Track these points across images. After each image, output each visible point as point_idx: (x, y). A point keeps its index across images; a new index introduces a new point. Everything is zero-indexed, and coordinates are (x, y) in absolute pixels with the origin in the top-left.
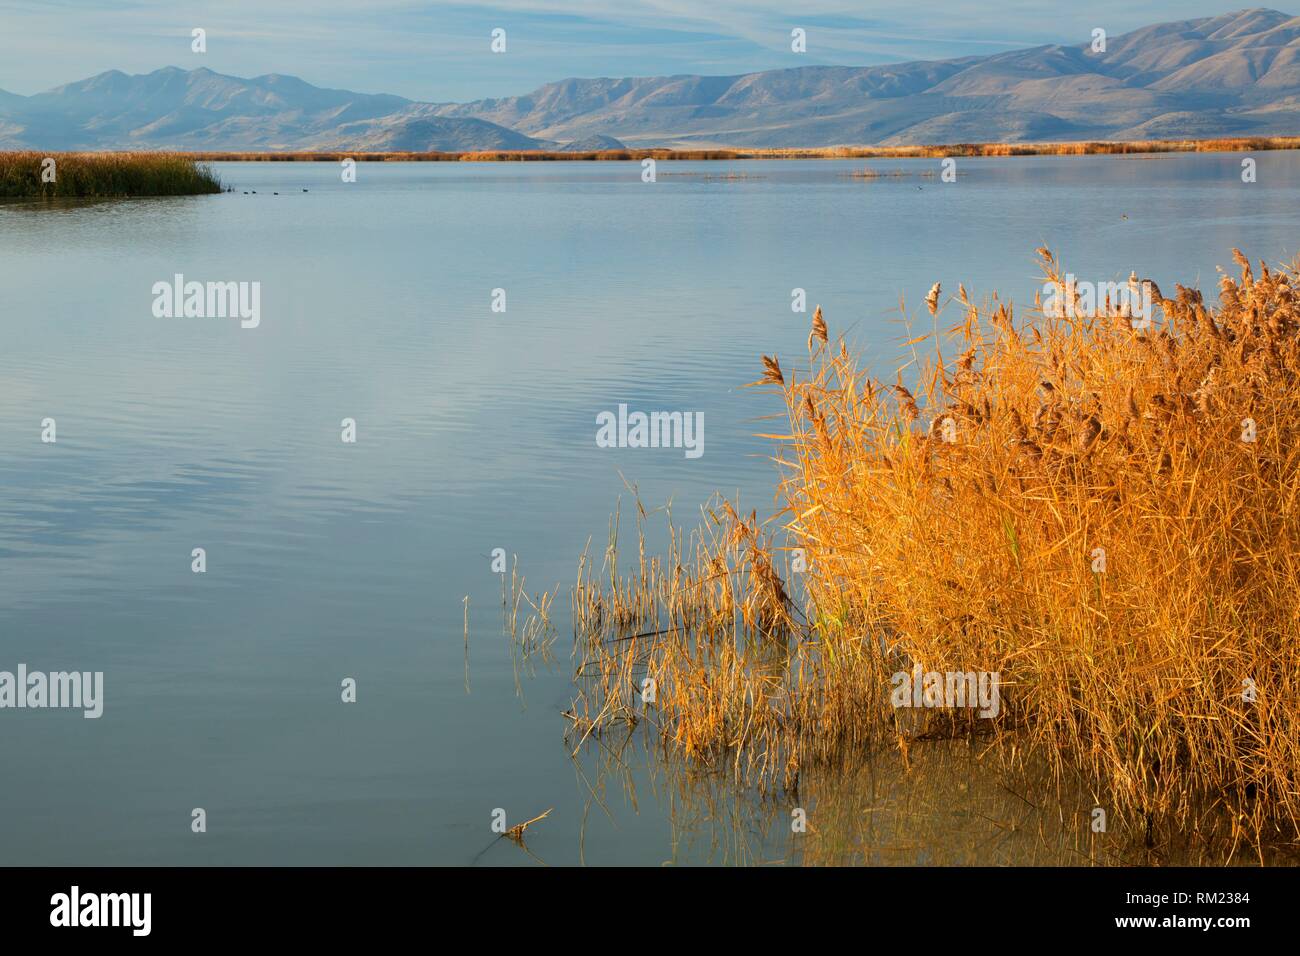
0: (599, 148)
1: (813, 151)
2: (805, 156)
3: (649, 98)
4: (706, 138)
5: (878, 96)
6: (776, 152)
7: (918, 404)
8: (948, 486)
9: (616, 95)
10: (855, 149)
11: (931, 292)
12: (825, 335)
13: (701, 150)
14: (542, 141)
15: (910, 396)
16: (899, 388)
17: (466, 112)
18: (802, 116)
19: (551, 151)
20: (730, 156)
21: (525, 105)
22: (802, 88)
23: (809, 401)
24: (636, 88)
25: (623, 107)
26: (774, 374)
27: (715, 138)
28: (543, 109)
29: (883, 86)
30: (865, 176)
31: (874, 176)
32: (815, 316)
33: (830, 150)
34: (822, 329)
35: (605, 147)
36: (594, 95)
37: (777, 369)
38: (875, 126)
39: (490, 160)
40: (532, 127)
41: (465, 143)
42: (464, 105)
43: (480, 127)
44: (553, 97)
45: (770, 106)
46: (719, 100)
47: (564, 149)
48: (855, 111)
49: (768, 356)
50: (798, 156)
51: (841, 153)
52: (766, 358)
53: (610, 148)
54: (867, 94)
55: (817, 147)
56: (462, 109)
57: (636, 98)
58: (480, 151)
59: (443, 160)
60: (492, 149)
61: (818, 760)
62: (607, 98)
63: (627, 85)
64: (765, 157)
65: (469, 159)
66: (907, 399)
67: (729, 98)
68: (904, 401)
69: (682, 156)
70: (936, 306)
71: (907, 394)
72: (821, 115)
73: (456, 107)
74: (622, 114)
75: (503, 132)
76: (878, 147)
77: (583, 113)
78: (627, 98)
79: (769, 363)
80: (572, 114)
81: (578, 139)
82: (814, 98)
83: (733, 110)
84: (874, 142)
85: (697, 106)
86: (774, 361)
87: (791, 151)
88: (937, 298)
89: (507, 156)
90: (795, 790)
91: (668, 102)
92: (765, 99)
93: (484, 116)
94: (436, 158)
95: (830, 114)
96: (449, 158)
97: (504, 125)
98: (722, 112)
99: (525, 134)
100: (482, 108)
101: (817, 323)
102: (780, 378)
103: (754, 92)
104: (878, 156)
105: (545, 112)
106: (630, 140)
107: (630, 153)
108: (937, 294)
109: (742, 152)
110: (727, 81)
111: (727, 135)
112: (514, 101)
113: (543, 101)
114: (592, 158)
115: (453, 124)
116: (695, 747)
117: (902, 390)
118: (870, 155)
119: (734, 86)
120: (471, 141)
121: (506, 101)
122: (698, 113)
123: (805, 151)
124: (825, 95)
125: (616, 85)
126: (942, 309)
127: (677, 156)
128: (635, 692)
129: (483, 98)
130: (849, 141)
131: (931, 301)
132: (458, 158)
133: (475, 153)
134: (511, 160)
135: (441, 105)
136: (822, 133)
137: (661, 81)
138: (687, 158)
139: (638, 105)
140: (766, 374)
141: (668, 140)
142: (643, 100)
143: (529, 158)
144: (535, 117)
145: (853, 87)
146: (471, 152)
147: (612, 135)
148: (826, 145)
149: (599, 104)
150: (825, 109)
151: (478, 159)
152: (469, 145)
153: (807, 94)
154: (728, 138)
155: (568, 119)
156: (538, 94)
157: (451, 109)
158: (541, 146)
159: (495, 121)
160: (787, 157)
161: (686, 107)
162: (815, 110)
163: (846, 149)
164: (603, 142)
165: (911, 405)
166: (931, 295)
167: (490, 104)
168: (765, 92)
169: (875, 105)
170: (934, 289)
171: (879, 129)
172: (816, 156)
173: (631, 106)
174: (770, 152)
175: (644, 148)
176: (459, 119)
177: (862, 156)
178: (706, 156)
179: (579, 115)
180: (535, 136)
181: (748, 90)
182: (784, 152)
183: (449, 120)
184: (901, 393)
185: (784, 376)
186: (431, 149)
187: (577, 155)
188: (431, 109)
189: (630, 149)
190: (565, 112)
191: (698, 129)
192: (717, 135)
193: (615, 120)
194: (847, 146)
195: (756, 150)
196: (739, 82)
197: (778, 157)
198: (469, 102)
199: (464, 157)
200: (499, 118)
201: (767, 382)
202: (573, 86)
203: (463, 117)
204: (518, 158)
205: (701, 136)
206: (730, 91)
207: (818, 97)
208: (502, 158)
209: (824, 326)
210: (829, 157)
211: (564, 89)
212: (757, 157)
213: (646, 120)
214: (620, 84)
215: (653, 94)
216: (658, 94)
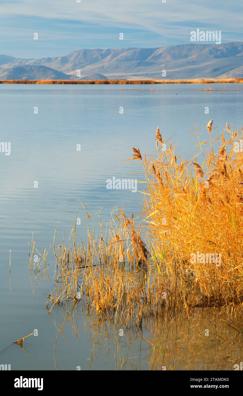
0: (96, 79)
1: (188, 81)
2: (185, 83)
3: (119, 57)
4: (142, 75)
5: (217, 57)
6: (172, 81)
7: (203, 171)
8: (210, 201)
9: (104, 56)
10: (206, 80)
11: (209, 124)
12: (161, 139)
13: (140, 80)
14: (71, 76)
15: (200, 167)
16: (195, 164)
17: (39, 63)
18: (184, 66)
19: (76, 80)
20: (152, 83)
21: (64, 60)
22: (184, 54)
23: (153, 167)
24: (112, 54)
25: (107, 61)
26: (138, 155)
27: (146, 75)
28: (72, 62)
29: (219, 53)
30: (209, 90)
31: (213, 90)
32: (157, 131)
33: (195, 80)
34: (160, 137)
35: (99, 79)
36: (94, 56)
37: (139, 153)
38: (216, 70)
39: (49, 83)
40: (68, 70)
41: (38, 77)
42: (38, 60)
43: (45, 70)
44: (77, 57)
45: (170, 61)
46: (149, 58)
47: (81, 79)
48: (207, 63)
49: (135, 148)
50: (181, 83)
51: (200, 81)
52: (134, 149)
53: (101, 79)
54: (212, 56)
55: (190, 79)
56: (37, 62)
57: (113, 57)
58: (45, 80)
59: (29, 83)
60: (50, 79)
61: (152, 314)
62: (100, 58)
63: (108, 52)
64: (167, 83)
65: (40, 83)
66: (199, 169)
67: (152, 58)
68: (197, 169)
69: (132, 83)
70: (210, 129)
71: (198, 166)
72: (192, 65)
73: (34, 61)
74: (106, 64)
75: (55, 72)
76: (216, 79)
77: (90, 64)
78: (109, 57)
79: (136, 151)
80: (85, 64)
81: (87, 75)
82: (189, 58)
83: (155, 63)
84: (214, 77)
85: (139, 61)
86: (137, 150)
87: (178, 80)
88: (211, 126)
89: (56, 82)
90: (141, 325)
91: (127, 59)
92: (168, 58)
93: (47, 65)
94: (26, 83)
95: (196, 65)
96: (31, 83)
97: (56, 69)
98: (149, 64)
99: (64, 73)
100: (46, 62)
101: (158, 135)
102: (140, 157)
103: (163, 55)
104: (216, 82)
105: (73, 63)
106: (110, 76)
107: (109, 81)
108: (211, 124)
109: (157, 81)
110: (152, 51)
111: (152, 74)
112: (60, 59)
113: (72, 58)
114: (93, 83)
115: (33, 68)
116: (100, 309)
117: (197, 165)
118: (213, 82)
119: (155, 52)
120: (41, 76)
121: (56, 58)
122: (139, 64)
123: (184, 80)
124: (194, 56)
125: (103, 52)
126: (213, 131)
127: (130, 83)
128: (78, 287)
129: (46, 57)
130: (204, 77)
131: (208, 127)
132: (35, 82)
133: (42, 80)
134: (58, 84)
135: (28, 60)
136: (193, 73)
137: (123, 51)
138: (134, 83)
139: (113, 60)
140: (134, 155)
141: (126, 76)
142: (115, 59)
143: (66, 83)
144: (69, 65)
145: (206, 53)
146: (41, 80)
147: (102, 74)
148: (194, 78)
149: (96, 60)
150: (193, 63)
151: (44, 83)
152: (40, 77)
153: (186, 56)
154: (152, 75)
155: (83, 66)
156: (70, 56)
157: (33, 62)
158: (71, 78)
159: (52, 67)
160: (177, 83)
161: (134, 62)
162: (189, 63)
163: (202, 80)
164: (98, 77)
165: (200, 171)
166: (209, 125)
167: (49, 60)
168: (168, 55)
169: (215, 61)
170: (210, 122)
171: (217, 71)
172: (189, 83)
173: (110, 61)
174: (170, 81)
175: (115, 79)
176: (36, 66)
177: (209, 83)
178: (142, 83)
179: (88, 65)
180: (69, 74)
181: (160, 54)
182: (176, 81)
183: (32, 66)
184: (196, 166)
185: (142, 157)
186: (24, 79)
187: (86, 82)
188: (24, 62)
189: (109, 79)
190: (82, 63)
191: (138, 71)
192: (147, 74)
193: (103, 67)
194: (203, 78)
195: (164, 80)
196: (156, 51)
197: (173, 83)
198: (40, 59)
199: (38, 82)
200: (53, 66)
201: (134, 158)
202: (86, 53)
203: (38, 65)
204: (61, 83)
205: (140, 74)
206: (153, 55)
207: (191, 57)
208: (54, 83)
209: (160, 136)
210: (195, 83)
211: (81, 53)
212: (164, 83)
213: (117, 67)
214: (105, 52)
215: (120, 56)
216: (122, 56)
